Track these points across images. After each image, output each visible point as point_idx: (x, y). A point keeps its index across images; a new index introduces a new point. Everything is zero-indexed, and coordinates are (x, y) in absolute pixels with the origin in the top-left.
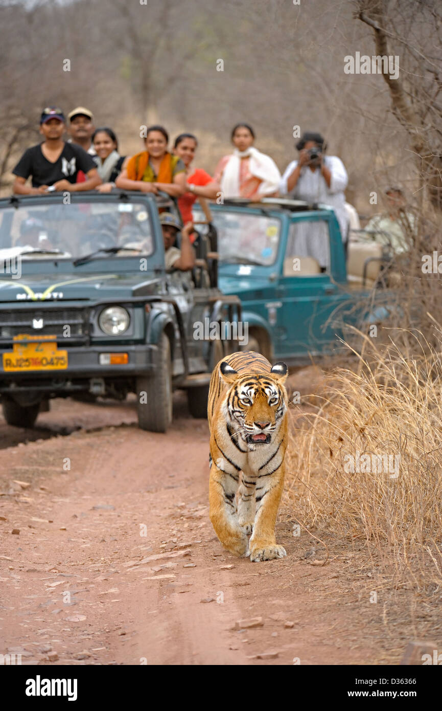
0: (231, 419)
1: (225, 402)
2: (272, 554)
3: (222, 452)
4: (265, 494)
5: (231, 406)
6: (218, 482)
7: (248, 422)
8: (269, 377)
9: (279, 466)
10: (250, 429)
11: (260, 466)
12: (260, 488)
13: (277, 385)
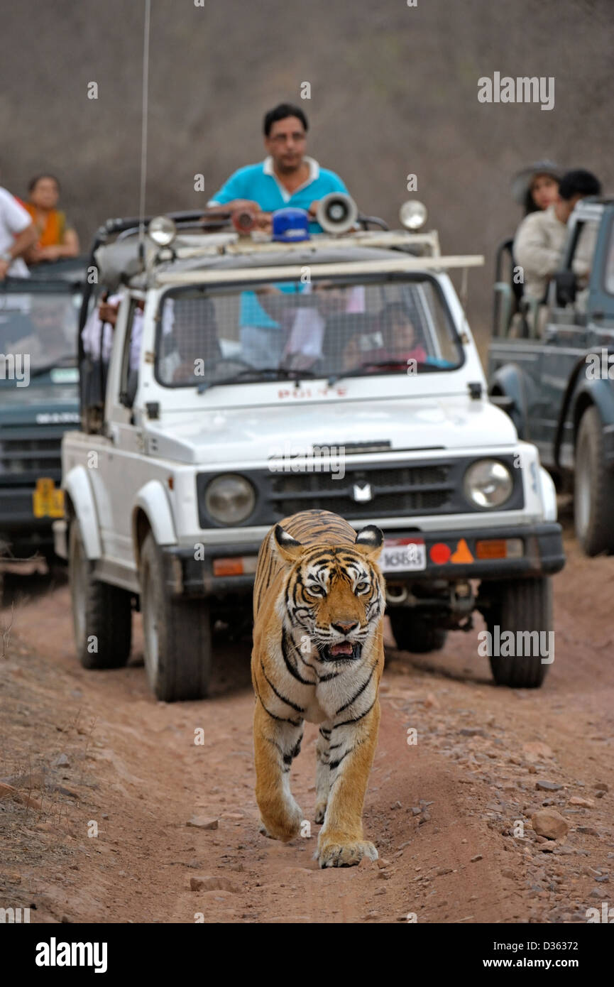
0: (292, 622)
1: (282, 596)
2: (354, 855)
3: (272, 687)
4: (346, 754)
5: (291, 602)
6: (269, 741)
7: (321, 624)
8: (353, 550)
9: (371, 707)
10: (325, 635)
11: (340, 706)
12: (337, 747)
13: (367, 562)
